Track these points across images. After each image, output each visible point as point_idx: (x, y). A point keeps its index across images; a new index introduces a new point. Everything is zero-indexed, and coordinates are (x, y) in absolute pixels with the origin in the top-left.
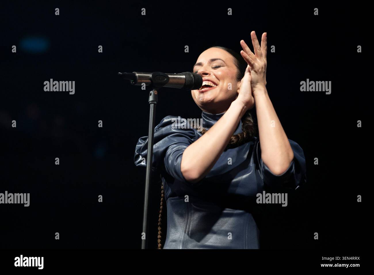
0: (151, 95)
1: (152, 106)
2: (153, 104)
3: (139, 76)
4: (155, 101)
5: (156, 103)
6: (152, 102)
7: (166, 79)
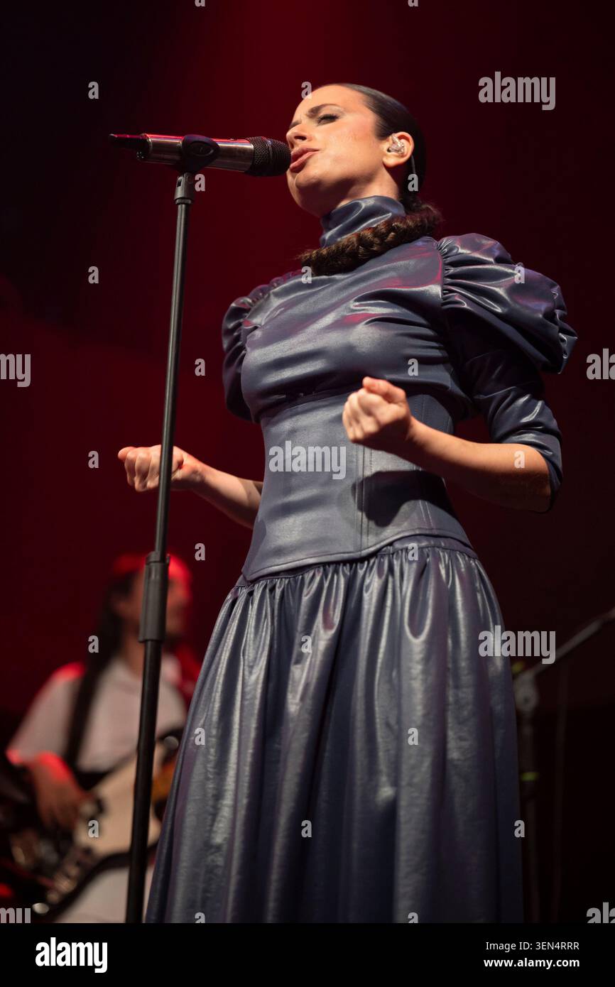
0: (179, 185)
1: (181, 209)
2: (184, 206)
3: (155, 144)
4: (187, 199)
5: (190, 202)
6: (183, 201)
7: (212, 151)
